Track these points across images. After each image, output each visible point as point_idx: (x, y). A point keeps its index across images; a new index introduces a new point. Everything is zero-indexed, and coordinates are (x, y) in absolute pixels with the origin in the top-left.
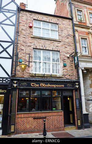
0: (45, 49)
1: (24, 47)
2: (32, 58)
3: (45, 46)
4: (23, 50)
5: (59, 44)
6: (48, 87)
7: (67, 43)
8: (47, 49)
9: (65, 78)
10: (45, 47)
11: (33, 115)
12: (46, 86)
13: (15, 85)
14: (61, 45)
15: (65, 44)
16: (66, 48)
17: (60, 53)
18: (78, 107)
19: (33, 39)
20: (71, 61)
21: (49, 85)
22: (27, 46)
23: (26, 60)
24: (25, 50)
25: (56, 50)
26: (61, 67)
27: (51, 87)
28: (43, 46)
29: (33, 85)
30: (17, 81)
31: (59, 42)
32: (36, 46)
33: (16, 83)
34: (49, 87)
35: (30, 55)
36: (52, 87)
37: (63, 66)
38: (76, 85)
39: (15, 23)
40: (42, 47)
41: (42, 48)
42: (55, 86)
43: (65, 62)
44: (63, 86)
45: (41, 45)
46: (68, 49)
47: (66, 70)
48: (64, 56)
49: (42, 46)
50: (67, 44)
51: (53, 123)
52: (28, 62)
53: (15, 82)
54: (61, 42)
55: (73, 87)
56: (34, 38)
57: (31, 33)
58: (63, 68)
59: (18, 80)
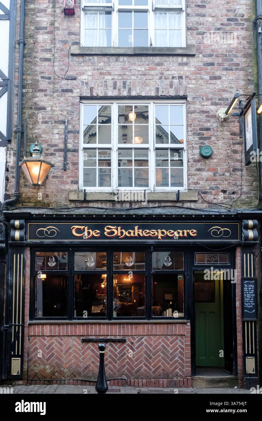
0: (125, 93)
1: (45, 99)
2: (76, 138)
3: (124, 83)
4: (44, 108)
5: (186, 68)
6: (135, 238)
7: (220, 60)
8: (134, 93)
9: (204, 201)
10: (124, 87)
11: (81, 330)
12: (126, 233)
13: (17, 234)
14: (193, 69)
15: (212, 64)
16: (218, 82)
17: (188, 103)
18: (250, 309)
19: (81, 59)
20: (233, 134)
21: (137, 231)
22: (57, 91)
23: (55, 145)
24: (49, 109)
25: (172, 93)
26: (188, 162)
27: (144, 237)
28: (119, 84)
29: (78, 231)
30: (23, 221)
31: (185, 59)
32: (91, 89)
33: (21, 228)
34: (139, 237)
35: (70, 127)
36: (150, 237)
37: (197, 157)
38: (247, 227)
39: (8, 7)
40: (115, 88)
41: (115, 93)
42: (160, 235)
43: (206, 142)
44: (193, 233)
45: (110, 83)
46: (226, 84)
47: (211, 173)
48: (203, 117)
49: (115, 84)
50: (219, 64)
51: (151, 358)
52: (61, 150)
53: (17, 223)
54: (193, 56)
55: (234, 236)
56: (82, 55)
57: (73, 37)
58: (199, 165)
59: (28, 217)
